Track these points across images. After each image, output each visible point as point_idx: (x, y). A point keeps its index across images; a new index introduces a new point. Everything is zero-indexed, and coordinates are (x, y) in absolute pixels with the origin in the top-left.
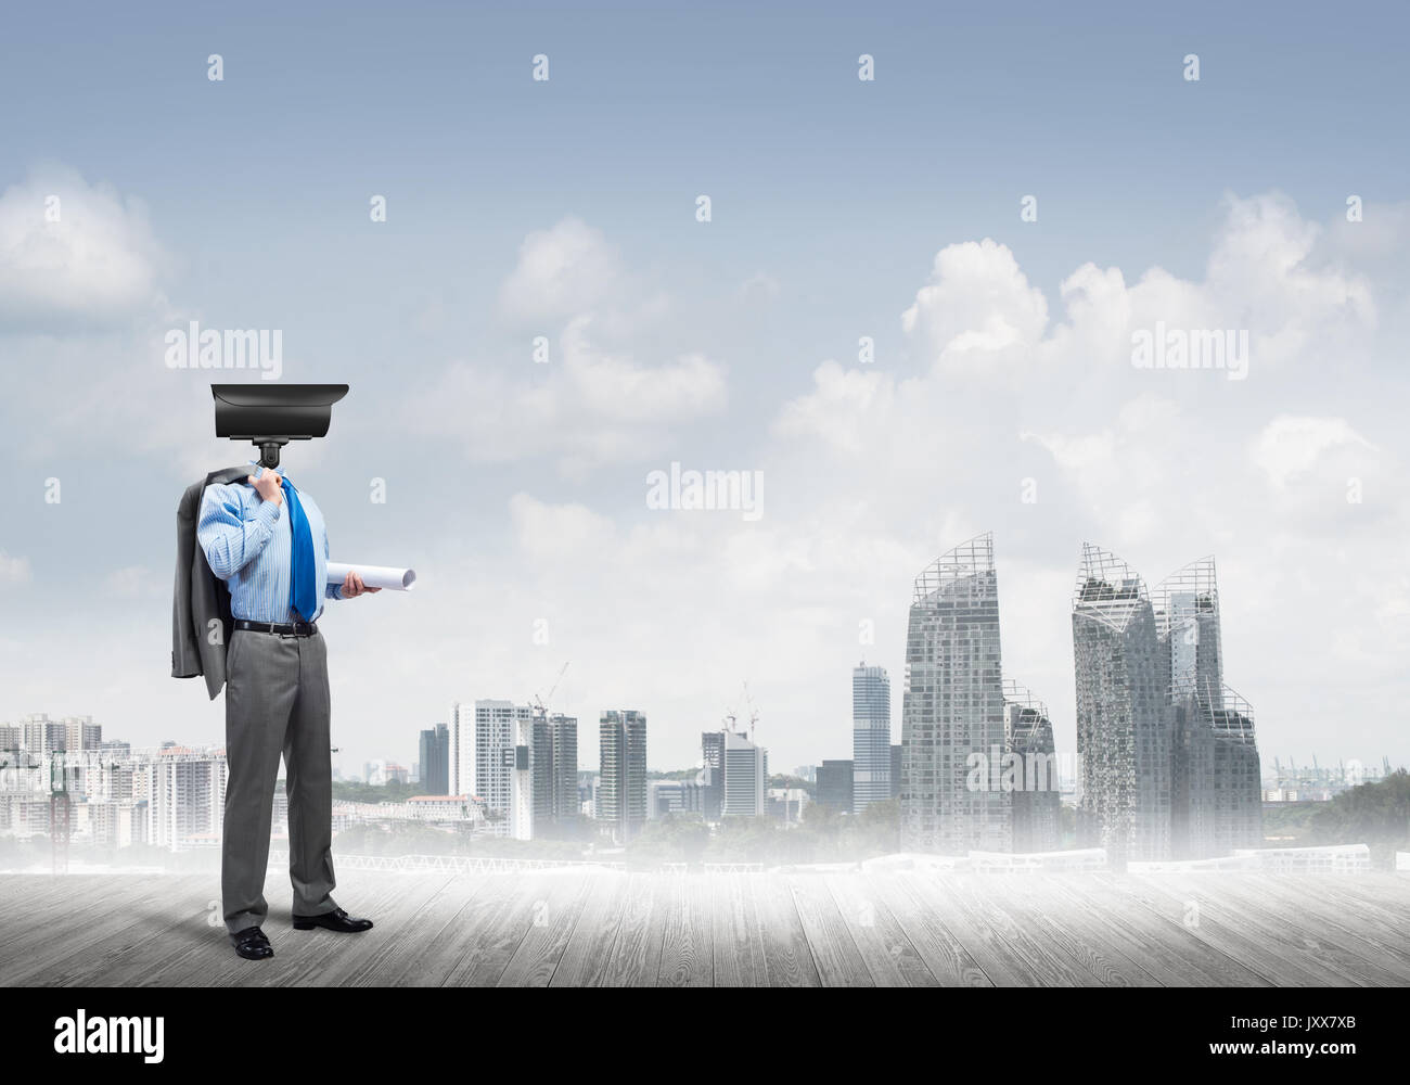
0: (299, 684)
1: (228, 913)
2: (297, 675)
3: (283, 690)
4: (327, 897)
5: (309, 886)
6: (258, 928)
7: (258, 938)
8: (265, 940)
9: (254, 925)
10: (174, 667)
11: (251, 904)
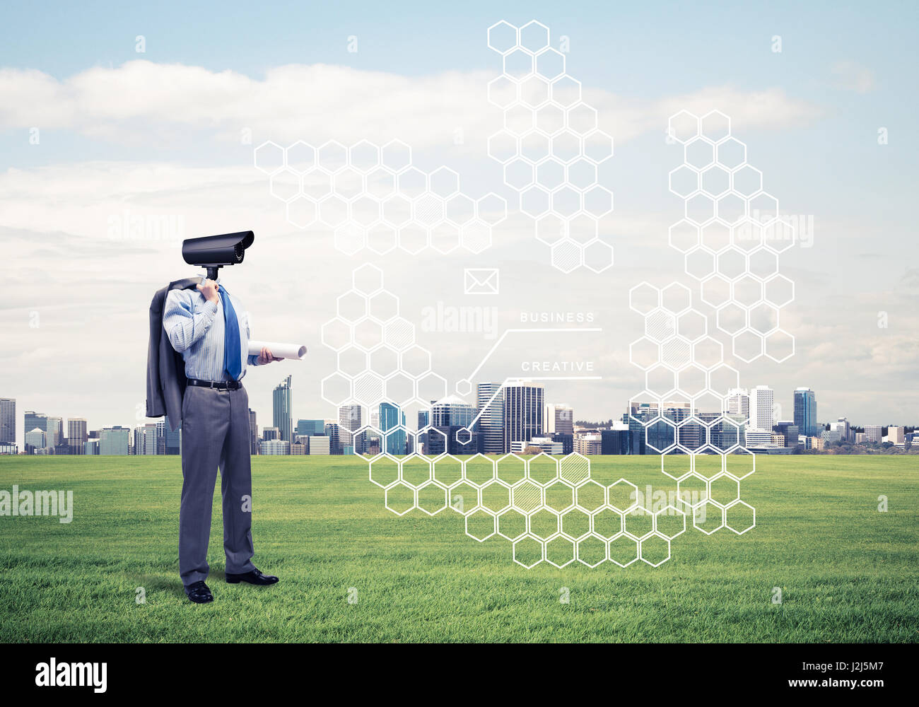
0: (230, 420)
1: (183, 572)
2: (229, 415)
3: (220, 425)
4: (248, 562)
5: (236, 554)
6: (203, 582)
7: (203, 588)
8: (207, 590)
9: (200, 580)
10: (147, 409)
11: (198, 566)
